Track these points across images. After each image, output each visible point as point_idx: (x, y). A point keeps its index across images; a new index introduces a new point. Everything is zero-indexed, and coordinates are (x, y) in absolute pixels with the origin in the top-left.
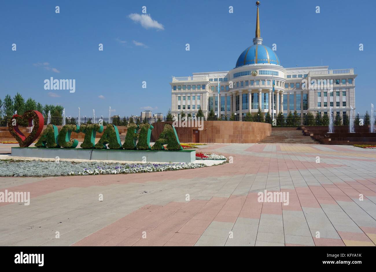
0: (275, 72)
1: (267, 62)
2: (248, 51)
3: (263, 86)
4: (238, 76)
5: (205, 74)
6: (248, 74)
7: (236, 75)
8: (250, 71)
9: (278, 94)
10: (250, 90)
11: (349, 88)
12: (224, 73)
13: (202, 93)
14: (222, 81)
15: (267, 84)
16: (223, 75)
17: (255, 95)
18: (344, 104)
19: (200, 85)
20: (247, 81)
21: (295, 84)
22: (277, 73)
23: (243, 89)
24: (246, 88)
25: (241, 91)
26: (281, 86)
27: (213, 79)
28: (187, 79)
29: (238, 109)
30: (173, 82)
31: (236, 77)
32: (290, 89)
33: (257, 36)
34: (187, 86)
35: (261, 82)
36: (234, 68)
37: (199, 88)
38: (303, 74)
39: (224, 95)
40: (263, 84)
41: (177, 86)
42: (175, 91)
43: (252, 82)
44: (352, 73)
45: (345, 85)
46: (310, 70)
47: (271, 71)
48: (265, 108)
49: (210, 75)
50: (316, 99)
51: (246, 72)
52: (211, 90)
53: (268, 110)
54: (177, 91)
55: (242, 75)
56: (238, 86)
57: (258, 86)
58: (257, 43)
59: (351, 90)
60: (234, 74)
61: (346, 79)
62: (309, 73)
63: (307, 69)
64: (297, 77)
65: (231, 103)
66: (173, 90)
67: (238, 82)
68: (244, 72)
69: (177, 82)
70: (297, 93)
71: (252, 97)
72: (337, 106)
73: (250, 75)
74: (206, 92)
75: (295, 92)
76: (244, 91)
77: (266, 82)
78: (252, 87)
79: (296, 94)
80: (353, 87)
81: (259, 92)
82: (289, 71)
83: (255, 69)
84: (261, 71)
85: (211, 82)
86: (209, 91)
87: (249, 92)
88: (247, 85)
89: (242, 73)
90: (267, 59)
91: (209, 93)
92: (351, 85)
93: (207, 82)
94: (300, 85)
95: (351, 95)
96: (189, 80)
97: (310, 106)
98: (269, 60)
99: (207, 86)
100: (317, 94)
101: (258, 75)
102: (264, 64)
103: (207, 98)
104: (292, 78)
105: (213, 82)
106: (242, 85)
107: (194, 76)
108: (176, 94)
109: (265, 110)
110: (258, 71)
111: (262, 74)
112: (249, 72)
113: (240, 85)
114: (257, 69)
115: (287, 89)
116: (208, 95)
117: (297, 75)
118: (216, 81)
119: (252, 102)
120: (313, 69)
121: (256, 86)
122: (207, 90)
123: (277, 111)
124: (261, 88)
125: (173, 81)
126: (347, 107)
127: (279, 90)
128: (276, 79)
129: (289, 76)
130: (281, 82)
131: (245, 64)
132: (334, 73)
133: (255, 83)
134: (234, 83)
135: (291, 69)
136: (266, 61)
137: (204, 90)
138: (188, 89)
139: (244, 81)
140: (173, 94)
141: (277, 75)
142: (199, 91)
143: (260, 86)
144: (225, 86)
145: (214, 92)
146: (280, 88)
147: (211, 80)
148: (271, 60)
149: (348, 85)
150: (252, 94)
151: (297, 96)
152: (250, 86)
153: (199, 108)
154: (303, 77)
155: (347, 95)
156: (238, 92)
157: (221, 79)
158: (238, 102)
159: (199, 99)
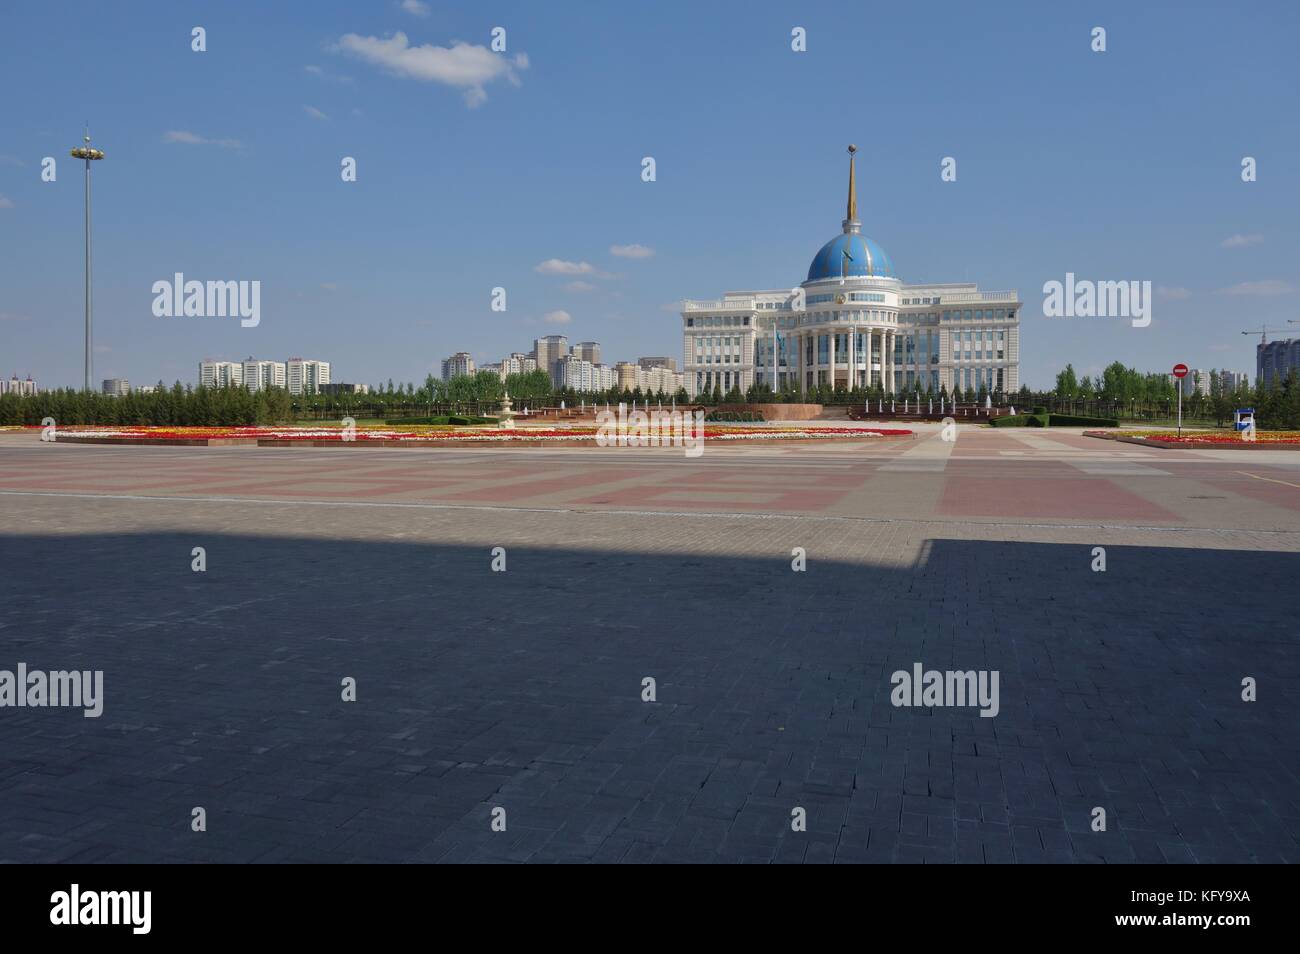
0: (878, 295)
1: (866, 273)
2: (830, 249)
3: (856, 323)
5: (748, 294)
6: (829, 300)
8: (833, 293)
9: (884, 336)
10: (833, 330)
11: (1008, 326)
13: (744, 334)
14: (781, 308)
15: (863, 319)
16: (782, 297)
17: (842, 338)
18: (1000, 355)
19: (739, 317)
20: (827, 313)
21: (917, 315)
22: (882, 298)
24: (825, 325)
25: (816, 331)
26: (889, 320)
27: (764, 304)
28: (714, 305)
29: (810, 363)
30: (687, 310)
32: (908, 325)
33: (849, 216)
34: (713, 319)
35: (852, 316)
36: (804, 284)
37: (737, 323)
38: (932, 298)
39: (785, 336)
40: (857, 319)
41: (695, 319)
42: (691, 329)
43: (836, 314)
44: (1014, 298)
45: (1001, 321)
47: (872, 295)
49: (759, 297)
50: (950, 346)
51: (825, 293)
52: (759, 327)
54: (695, 328)
55: (818, 301)
56: (811, 321)
57: (847, 323)
58: (850, 232)
59: (1012, 329)
61: (1003, 310)
62: (942, 296)
63: (941, 287)
64: (921, 302)
65: (798, 352)
66: (687, 325)
68: (821, 296)
69: (697, 311)
70: (920, 332)
71: (836, 341)
72: (988, 357)
73: (832, 301)
74: (750, 331)
75: (917, 332)
76: (821, 330)
77: (862, 315)
79: (918, 335)
80: (1015, 325)
81: (850, 332)
82: (906, 292)
83: (842, 291)
84: (853, 295)
85: (760, 311)
86: (756, 329)
87: (830, 333)
88: (827, 320)
89: (818, 296)
91: (755, 331)
92: (1012, 321)
93: (753, 312)
94: (925, 317)
95: (1012, 340)
96: (718, 307)
97: (942, 357)
98: (870, 269)
99: (753, 320)
100: (953, 336)
101: (847, 302)
102: (861, 277)
103: (753, 342)
104: (911, 306)
105: (765, 310)
106: (818, 320)
107: (727, 298)
108: (694, 334)
109: (859, 364)
110: (847, 295)
111: (853, 300)
112: (830, 293)
113: (814, 318)
114: (846, 291)
115: (903, 325)
116: (754, 336)
117: (921, 298)
118: (769, 308)
119: (836, 350)
121: (842, 322)
122: (754, 327)
123: (881, 367)
124: (852, 326)
125: (687, 307)
126: (1005, 359)
127: (887, 329)
128: (881, 309)
129: (906, 301)
130: (890, 313)
131: (824, 276)
132: (983, 298)
133: (842, 318)
135: (909, 288)
136: (865, 271)
137: (747, 327)
138: (716, 325)
139: (821, 313)
140: (686, 333)
141: (881, 301)
142: (737, 328)
143: (851, 323)
144: (786, 319)
145: (765, 329)
146: (889, 324)
147: (759, 306)
148: (874, 269)
149: (1007, 320)
150: (837, 337)
151: (921, 337)
152: (833, 323)
153: (737, 361)
154: (932, 302)
155: (1005, 338)
156: (810, 331)
157: (779, 305)
158: (810, 351)
159: (738, 344)
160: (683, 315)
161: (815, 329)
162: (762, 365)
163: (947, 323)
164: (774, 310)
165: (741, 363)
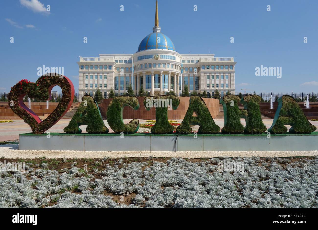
0: (173, 57)
2: (149, 38)
3: (164, 69)
4: (142, 59)
5: (111, 56)
6: (151, 58)
7: (140, 58)
8: (153, 55)
9: (176, 76)
10: (153, 72)
11: (230, 73)
12: (129, 55)
13: (109, 73)
14: (127, 62)
15: (167, 67)
16: (127, 58)
17: (157, 76)
19: (107, 65)
20: (150, 64)
21: (189, 68)
22: (175, 58)
23: (146, 70)
24: (149, 70)
25: (144, 72)
27: (119, 60)
28: (94, 59)
30: (80, 62)
31: (140, 59)
32: (185, 72)
33: (156, 25)
34: (94, 66)
35: (162, 65)
36: (137, 52)
37: (106, 68)
38: (195, 60)
39: (128, 75)
40: (164, 67)
41: (85, 66)
42: (83, 70)
43: (155, 64)
44: (232, 61)
45: (227, 71)
46: (201, 57)
47: (170, 56)
48: (165, 88)
49: (116, 57)
50: (205, 81)
51: (149, 55)
52: (116, 71)
53: (168, 89)
54: (85, 70)
55: (146, 58)
56: (142, 68)
57: (160, 69)
58: (156, 31)
59: (232, 74)
60: (138, 57)
61: (228, 66)
62: (200, 59)
63: (198, 55)
64: (190, 62)
66: (80, 69)
67: (142, 64)
68: (147, 56)
69: (85, 62)
70: (190, 75)
71: (154, 78)
72: (222, 87)
73: (153, 58)
74: (112, 72)
75: (189, 75)
76: (147, 72)
77: (167, 65)
78: (155, 69)
79: (189, 77)
80: (233, 72)
81: (161, 73)
82: (184, 57)
83: (158, 53)
84: (162, 55)
85: (117, 63)
86: (114, 71)
87: (151, 73)
88: (150, 67)
89: (145, 56)
90: (166, 45)
91: (114, 73)
92: (232, 71)
93: (113, 63)
94: (192, 68)
95: (232, 79)
96: (96, 60)
97: (201, 87)
98: (167, 47)
99: (114, 67)
100: (206, 77)
101: (160, 59)
102: (164, 50)
103: (114, 78)
104: (186, 63)
105: (119, 63)
106: (146, 67)
107: (100, 57)
108: (84, 73)
109: (165, 89)
110: (160, 55)
111: (163, 58)
112: (151, 55)
113: (144, 67)
115: (183, 72)
116: (114, 75)
117: (191, 60)
118: (121, 62)
119: (154, 82)
120: (203, 56)
121: (158, 68)
122: (113, 71)
123: (174, 91)
124: (162, 70)
125: (80, 60)
127: (177, 73)
128: (174, 63)
129: (184, 61)
130: (178, 66)
131: (147, 49)
132: (219, 60)
133: (157, 66)
134: (139, 65)
135: (185, 55)
136: (165, 47)
137: (111, 70)
138: (96, 69)
139: (148, 64)
140: (80, 72)
141: (175, 59)
142: (106, 71)
143: (162, 68)
144: (129, 68)
145: (119, 72)
146: (177, 70)
147: (117, 61)
148: (169, 47)
149: (230, 70)
150: (154, 75)
151: (190, 78)
152: (153, 69)
153: (105, 87)
154: (195, 62)
155: (229, 78)
156: (141, 73)
157: (125, 61)
158: (141, 82)
159: (106, 78)
160: (79, 64)
161: (144, 71)
162: (118, 89)
163: (204, 71)
164: (123, 63)
165: (107, 88)
